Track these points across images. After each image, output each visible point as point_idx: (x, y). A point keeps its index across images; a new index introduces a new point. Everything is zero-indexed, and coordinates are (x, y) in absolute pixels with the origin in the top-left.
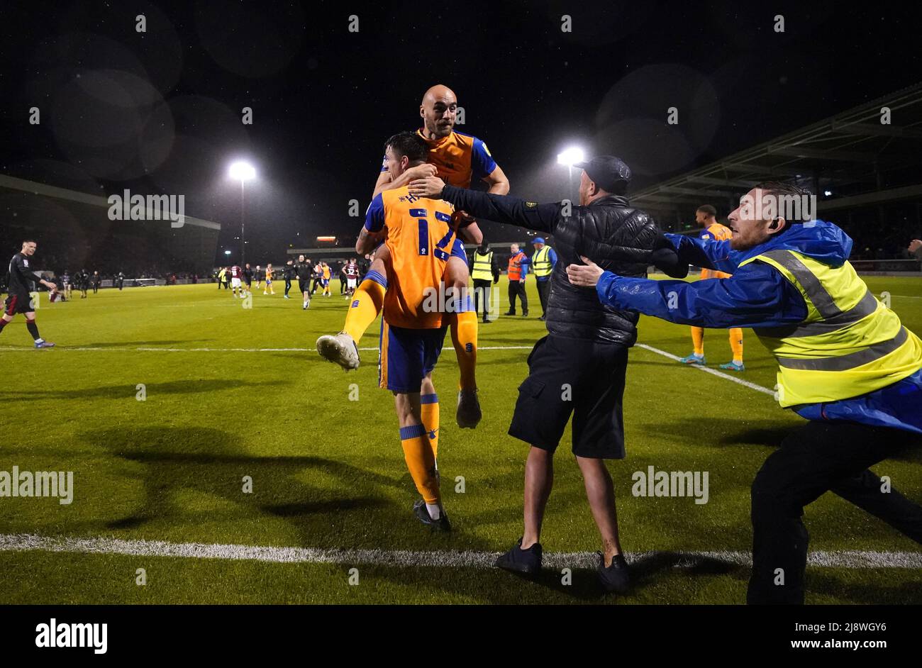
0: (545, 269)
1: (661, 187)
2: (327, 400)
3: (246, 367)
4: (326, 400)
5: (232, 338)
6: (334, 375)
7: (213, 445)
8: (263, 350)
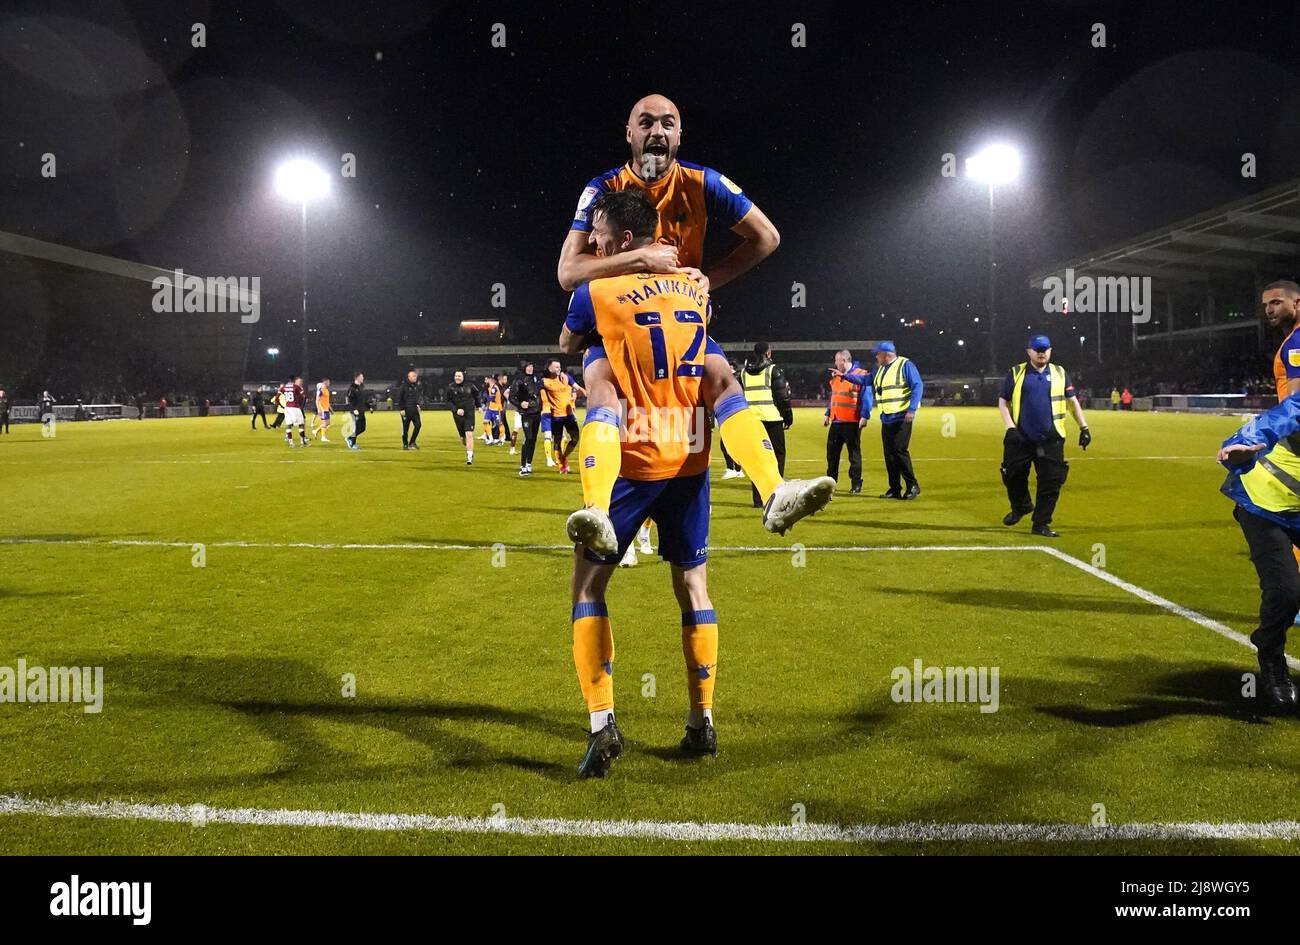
0: (897, 400)
1: (1173, 233)
2: (461, 629)
3: (318, 575)
4: (458, 628)
5: (290, 525)
6: (477, 590)
7: (269, 691)
8: (347, 546)
